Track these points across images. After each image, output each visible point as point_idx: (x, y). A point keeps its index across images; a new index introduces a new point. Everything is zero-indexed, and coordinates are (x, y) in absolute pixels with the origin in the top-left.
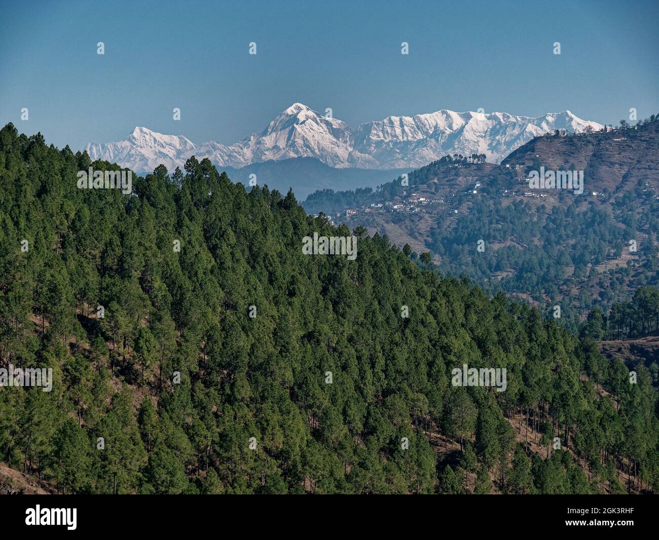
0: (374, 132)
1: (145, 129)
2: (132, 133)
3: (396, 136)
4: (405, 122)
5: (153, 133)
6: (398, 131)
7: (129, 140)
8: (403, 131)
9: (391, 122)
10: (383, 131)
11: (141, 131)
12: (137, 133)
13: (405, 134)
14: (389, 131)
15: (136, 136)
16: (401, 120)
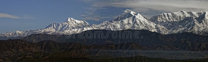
0: (159, 18)
1: (72, 19)
2: (67, 20)
3: (167, 20)
4: (169, 15)
5: (75, 20)
6: (167, 18)
7: (67, 22)
8: (169, 18)
9: (164, 15)
10: (161, 18)
11: (71, 19)
12: (69, 20)
13: (170, 19)
14: (164, 18)
15: (69, 21)
16: (167, 14)
